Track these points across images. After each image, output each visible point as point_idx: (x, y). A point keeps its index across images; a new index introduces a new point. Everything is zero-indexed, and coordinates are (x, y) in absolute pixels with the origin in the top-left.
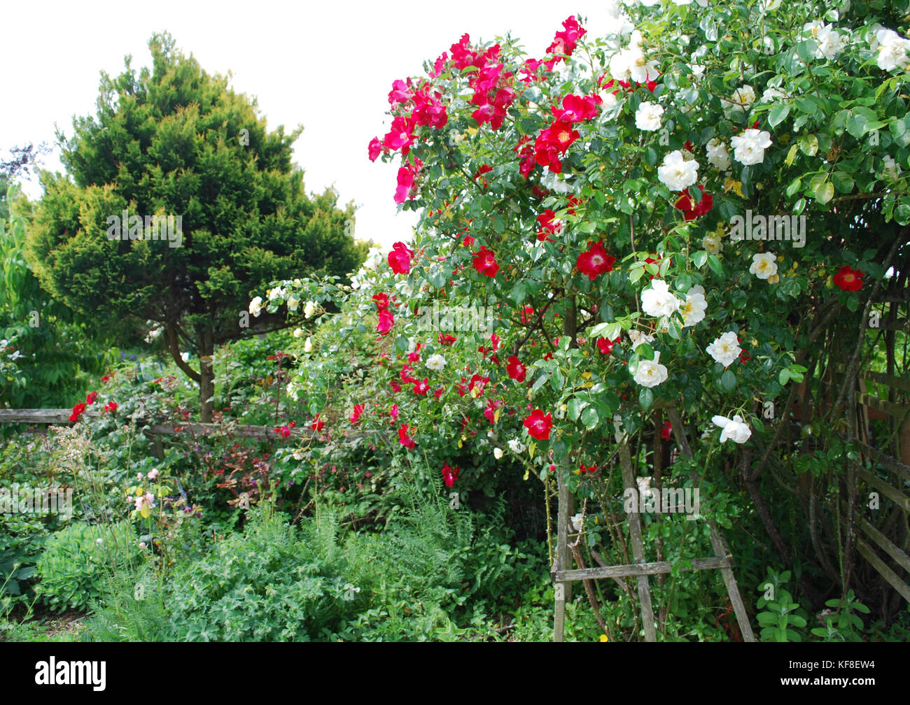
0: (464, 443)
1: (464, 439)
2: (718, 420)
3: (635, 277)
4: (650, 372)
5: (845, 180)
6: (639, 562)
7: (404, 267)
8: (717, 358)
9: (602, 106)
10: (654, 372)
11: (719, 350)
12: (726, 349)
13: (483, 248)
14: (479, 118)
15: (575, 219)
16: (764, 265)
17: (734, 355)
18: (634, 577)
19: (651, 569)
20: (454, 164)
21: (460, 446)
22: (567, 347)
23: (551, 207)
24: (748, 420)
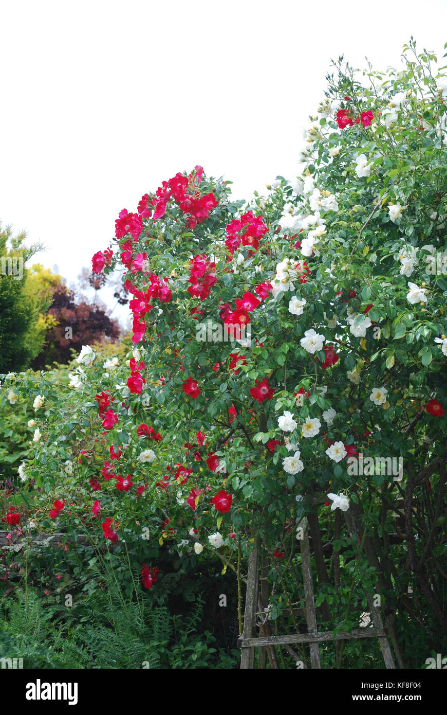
0: (164, 541)
1: (165, 536)
2: (331, 496)
3: (278, 407)
4: (293, 464)
5: (404, 355)
6: (312, 631)
7: (138, 389)
8: (332, 457)
9: (272, 291)
10: (295, 465)
11: (334, 452)
12: (337, 452)
13: (190, 377)
14: (192, 292)
15: (246, 368)
16: (379, 396)
17: (342, 455)
18: (307, 644)
19: (321, 636)
20: (175, 321)
21: (161, 543)
22: (238, 445)
23: (237, 354)
24: (349, 496)
